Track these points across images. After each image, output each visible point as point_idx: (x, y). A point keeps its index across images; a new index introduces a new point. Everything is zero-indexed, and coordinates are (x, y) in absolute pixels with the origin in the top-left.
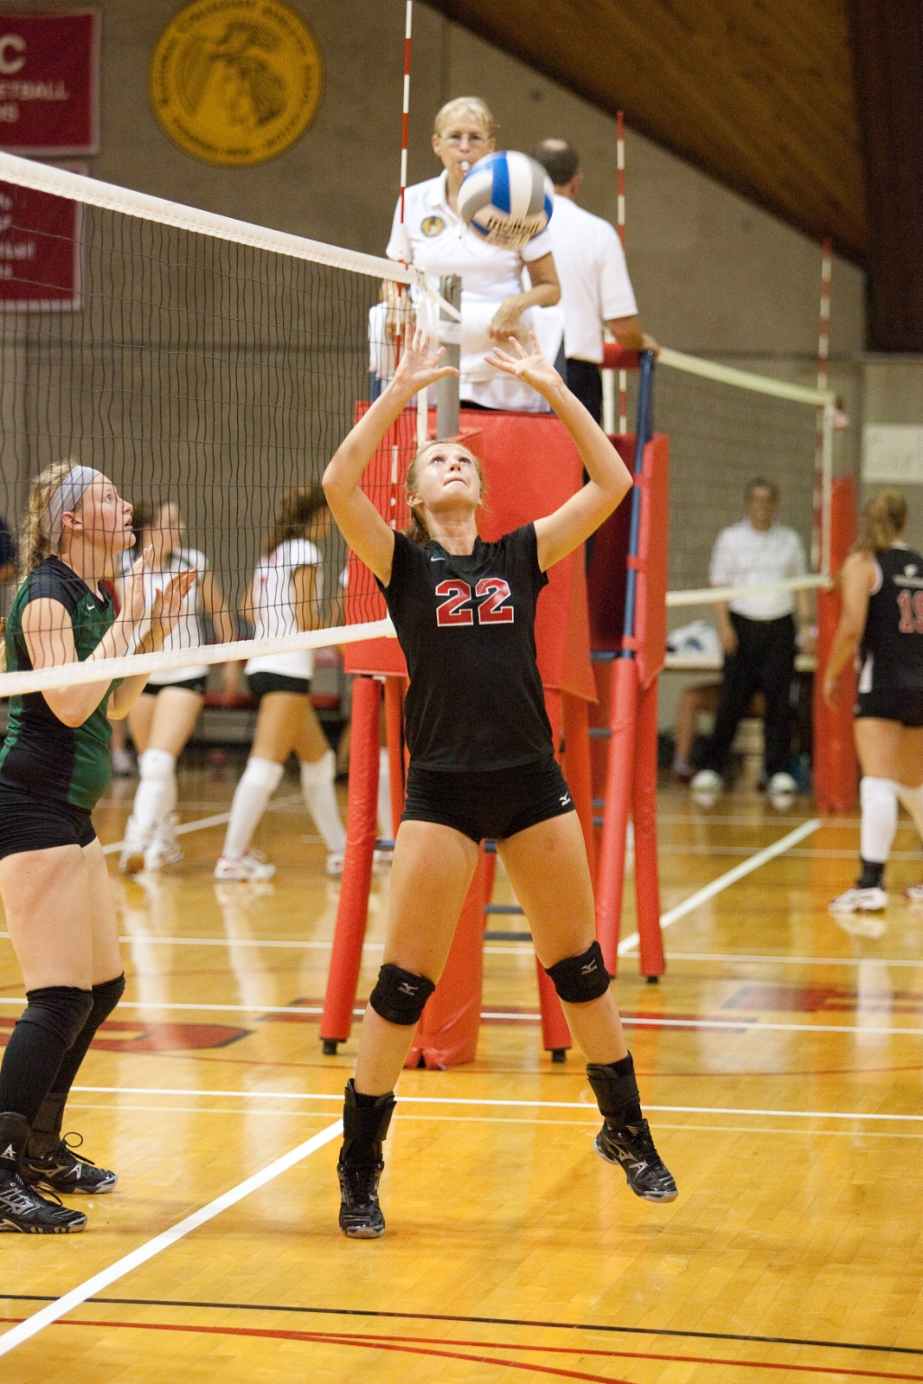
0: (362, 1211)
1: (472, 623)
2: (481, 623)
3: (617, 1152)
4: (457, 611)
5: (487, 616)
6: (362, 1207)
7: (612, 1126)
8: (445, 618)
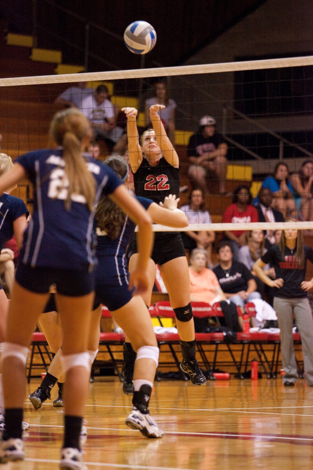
0: (130, 386)
1: (156, 190)
2: (158, 190)
3: (187, 370)
4: (151, 186)
5: (160, 188)
6: (130, 385)
7: (185, 361)
8: (147, 187)
